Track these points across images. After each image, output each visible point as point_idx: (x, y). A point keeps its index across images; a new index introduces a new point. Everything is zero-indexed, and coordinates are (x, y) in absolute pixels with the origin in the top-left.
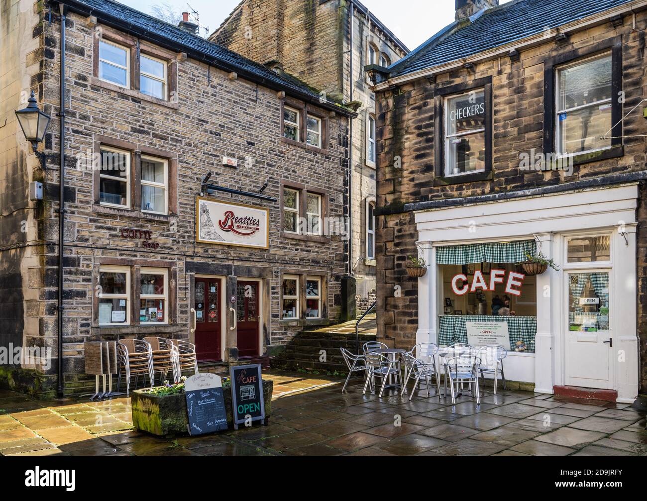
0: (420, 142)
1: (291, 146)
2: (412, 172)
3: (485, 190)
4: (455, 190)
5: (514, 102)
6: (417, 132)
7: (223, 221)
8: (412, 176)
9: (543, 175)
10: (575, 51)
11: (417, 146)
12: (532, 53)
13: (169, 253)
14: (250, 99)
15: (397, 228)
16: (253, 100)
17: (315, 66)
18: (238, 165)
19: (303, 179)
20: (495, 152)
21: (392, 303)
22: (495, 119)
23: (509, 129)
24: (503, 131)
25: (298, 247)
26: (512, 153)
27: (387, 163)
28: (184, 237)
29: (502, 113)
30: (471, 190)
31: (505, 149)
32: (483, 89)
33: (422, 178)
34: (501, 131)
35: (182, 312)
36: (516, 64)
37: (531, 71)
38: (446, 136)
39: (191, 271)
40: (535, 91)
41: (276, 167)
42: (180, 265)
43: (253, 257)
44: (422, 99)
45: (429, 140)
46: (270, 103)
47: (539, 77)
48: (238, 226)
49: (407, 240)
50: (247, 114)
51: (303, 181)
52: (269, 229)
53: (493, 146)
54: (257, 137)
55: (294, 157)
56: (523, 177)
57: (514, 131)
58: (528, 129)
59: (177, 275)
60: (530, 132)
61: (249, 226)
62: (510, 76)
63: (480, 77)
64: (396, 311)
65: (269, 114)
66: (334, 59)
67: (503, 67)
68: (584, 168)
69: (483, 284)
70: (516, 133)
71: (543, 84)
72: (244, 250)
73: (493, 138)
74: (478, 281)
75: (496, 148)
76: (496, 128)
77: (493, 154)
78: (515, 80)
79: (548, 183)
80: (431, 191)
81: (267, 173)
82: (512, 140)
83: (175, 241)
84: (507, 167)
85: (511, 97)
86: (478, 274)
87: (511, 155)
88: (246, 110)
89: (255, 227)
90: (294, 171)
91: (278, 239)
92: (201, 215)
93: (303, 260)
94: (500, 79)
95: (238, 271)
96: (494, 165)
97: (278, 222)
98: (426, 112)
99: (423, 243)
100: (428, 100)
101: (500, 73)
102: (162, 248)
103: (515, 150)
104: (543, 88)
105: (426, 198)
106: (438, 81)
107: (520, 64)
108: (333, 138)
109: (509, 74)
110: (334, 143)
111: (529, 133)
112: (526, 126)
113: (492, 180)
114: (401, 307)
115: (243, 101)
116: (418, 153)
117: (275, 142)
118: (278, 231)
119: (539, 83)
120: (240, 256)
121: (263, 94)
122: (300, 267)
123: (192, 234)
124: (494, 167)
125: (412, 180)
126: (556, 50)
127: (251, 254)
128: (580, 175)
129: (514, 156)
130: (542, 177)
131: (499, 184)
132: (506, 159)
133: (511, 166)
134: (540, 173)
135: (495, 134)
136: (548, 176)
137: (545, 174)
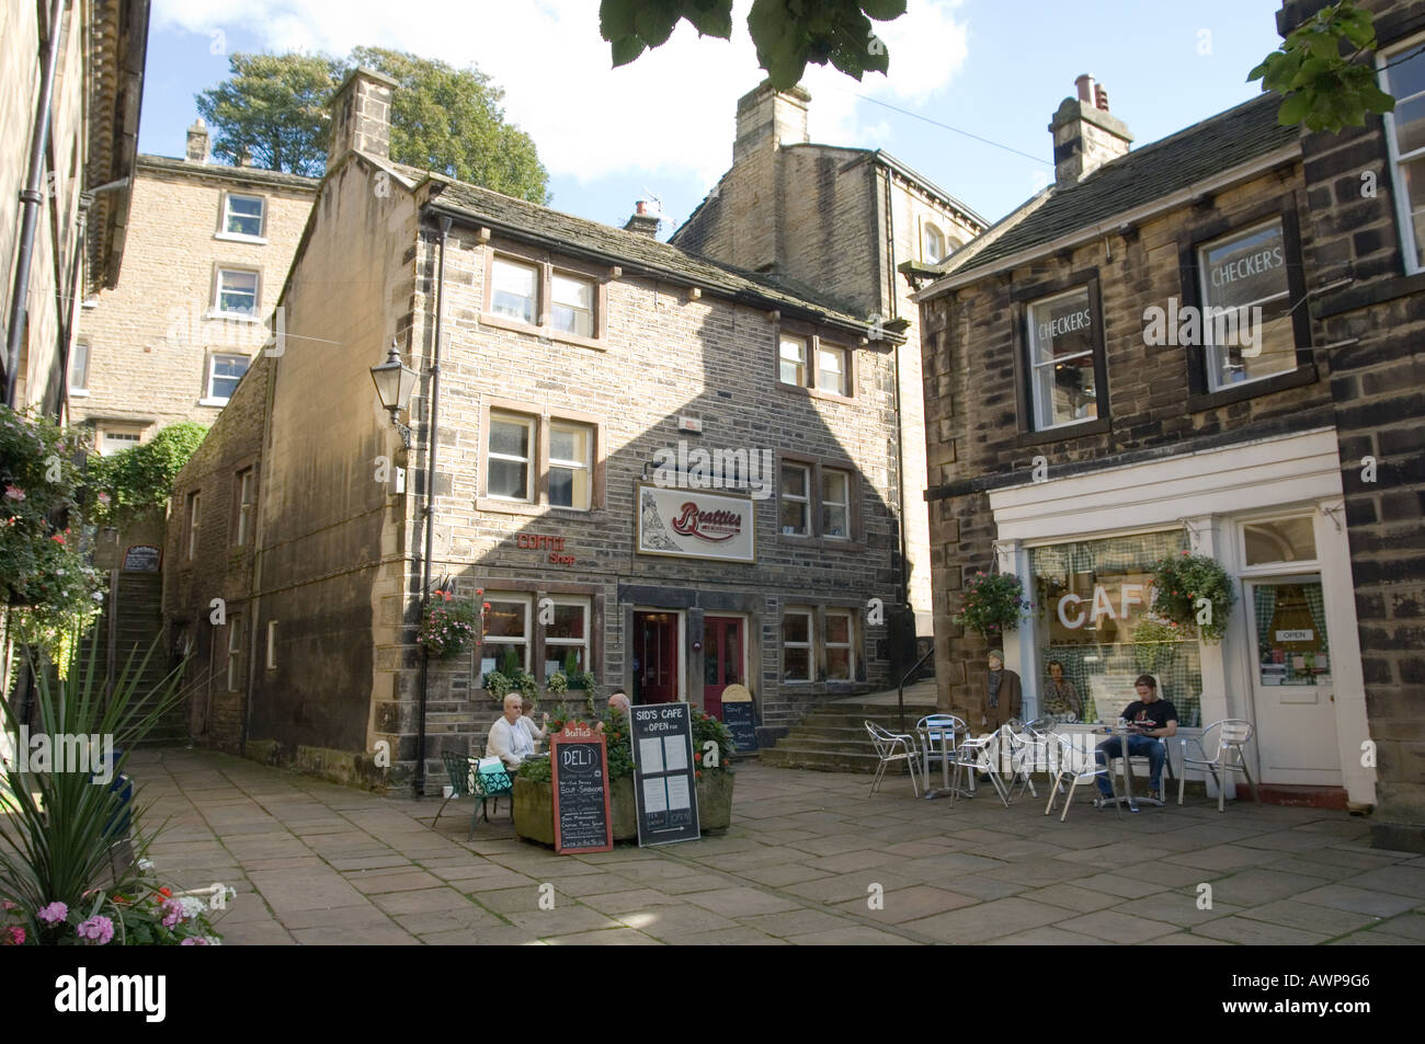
0: (990, 378)
1: (792, 396)
2: (982, 427)
4: (1052, 451)
5: (1135, 306)
6: (985, 360)
7: (679, 519)
8: (981, 433)
9: (1191, 419)
10: (1225, 219)
11: (987, 384)
12: (1157, 227)
13: (591, 573)
14: (723, 327)
15: (963, 519)
16: (727, 328)
17: (834, 267)
18: (705, 430)
19: (814, 447)
20: (1112, 387)
21: (962, 648)
22: (1108, 334)
23: (1131, 349)
24: (1122, 351)
25: (808, 560)
26: (1140, 387)
27: (943, 414)
28: (615, 546)
29: (1119, 323)
30: (1079, 451)
31: (1128, 382)
32: (1085, 288)
33: (998, 435)
34: (1119, 352)
35: (612, 668)
36: (1134, 246)
37: (1159, 255)
38: (1033, 365)
39: (627, 601)
40: (1167, 286)
41: (769, 429)
42: (609, 591)
43: (730, 576)
44: (991, 309)
45: (1005, 374)
46: (756, 330)
47: (1171, 263)
48: (704, 527)
49: (981, 539)
50: (718, 349)
51: (815, 450)
52: (757, 531)
53: (1108, 377)
54: (734, 383)
55: (798, 413)
56: (1159, 423)
57: (1139, 350)
59: (605, 609)
61: (723, 526)
62: (1126, 265)
63: (1080, 269)
64: (968, 661)
65: (755, 347)
66: (865, 254)
67: (1113, 252)
68: (1258, 404)
69: (1109, 609)
70: (1143, 354)
71: (1178, 274)
72: (715, 565)
73: (1107, 363)
74: (1102, 604)
75: (1113, 380)
76: (1111, 348)
77: (1110, 389)
78: (1134, 271)
79: (1200, 433)
80: (1015, 456)
81: (752, 440)
82: (1138, 365)
83: (601, 552)
84: (1134, 410)
85: (1130, 298)
86: (1099, 590)
87: (1138, 390)
88: (716, 343)
89: (734, 527)
90: (798, 435)
91: (774, 547)
92: (644, 510)
93: (819, 582)
94: (1112, 271)
95: (705, 600)
96: (1112, 407)
97: (773, 519)
98: (999, 329)
99: (1006, 543)
100: (1002, 311)
101: (1110, 261)
102: (580, 563)
103: (1144, 381)
104: (1179, 281)
105: (1007, 468)
106: (1015, 280)
107: (1140, 244)
108: (865, 379)
109: (1125, 262)
110: (868, 386)
111: (1164, 353)
113: (1111, 430)
114: (975, 655)
115: (712, 331)
116: (990, 395)
117: (766, 391)
118: (774, 533)
119: (1172, 274)
120: (707, 575)
121: (745, 318)
122: (813, 592)
123: (629, 542)
124: (1112, 412)
125: (983, 439)
126: (1195, 220)
127: (728, 573)
128: (1252, 417)
129: (1143, 392)
130: (1191, 422)
131: (1123, 438)
132: (1129, 396)
133: (1139, 408)
134: (1187, 417)
135: (1110, 358)
136: (1199, 421)
137: (1193, 417)
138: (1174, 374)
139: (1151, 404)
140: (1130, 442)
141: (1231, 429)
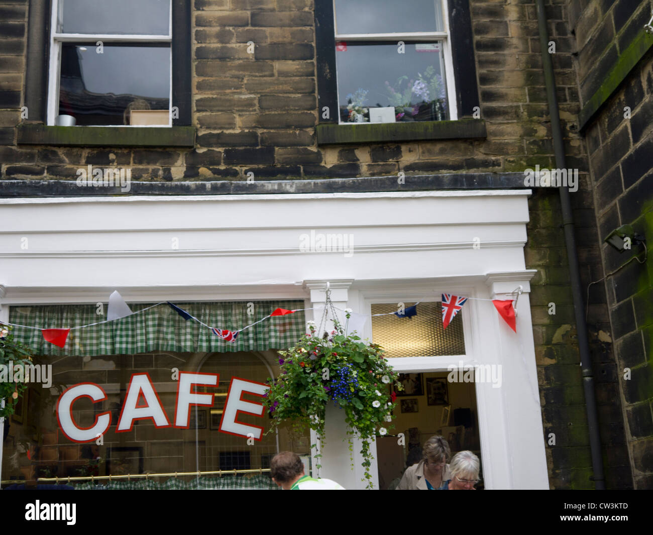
3: (173, 170)
4: (83, 161)
9: (319, 154)
22: (197, 18)
23: (233, 45)
24: (219, 45)
26: (243, 97)
29: (215, 8)
30: (132, 166)
31: (225, 86)
34: (214, 45)
53: (194, 74)
57: (246, 50)
58: (278, 52)
60: (285, 58)
68: (410, 151)
69: (155, 412)
70: (251, 55)
73: (193, 56)
74: (142, 401)
75: (201, 79)
76: (202, 37)
77: (194, 90)
79: (331, 173)
84: (232, 125)
86: (140, 383)
87: (240, 100)
96: (196, 116)
103: (250, 90)
111: (281, 62)
112: (273, 44)
113: (190, 150)
124: (195, 121)
128: (402, 165)
129: (249, 104)
130: (319, 157)
131: (211, 160)
132: (228, 107)
133: (239, 124)
134: (314, 149)
135: (198, 49)
136: (331, 159)
137: (323, 152)
138: (296, 91)
139: (258, 122)
140: (222, 167)
141: (373, 175)
